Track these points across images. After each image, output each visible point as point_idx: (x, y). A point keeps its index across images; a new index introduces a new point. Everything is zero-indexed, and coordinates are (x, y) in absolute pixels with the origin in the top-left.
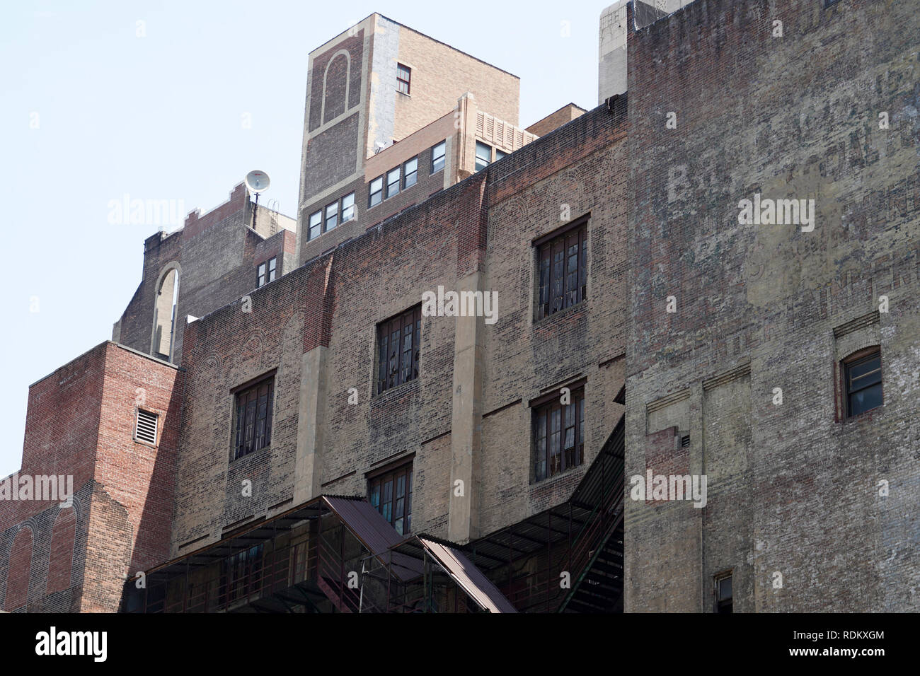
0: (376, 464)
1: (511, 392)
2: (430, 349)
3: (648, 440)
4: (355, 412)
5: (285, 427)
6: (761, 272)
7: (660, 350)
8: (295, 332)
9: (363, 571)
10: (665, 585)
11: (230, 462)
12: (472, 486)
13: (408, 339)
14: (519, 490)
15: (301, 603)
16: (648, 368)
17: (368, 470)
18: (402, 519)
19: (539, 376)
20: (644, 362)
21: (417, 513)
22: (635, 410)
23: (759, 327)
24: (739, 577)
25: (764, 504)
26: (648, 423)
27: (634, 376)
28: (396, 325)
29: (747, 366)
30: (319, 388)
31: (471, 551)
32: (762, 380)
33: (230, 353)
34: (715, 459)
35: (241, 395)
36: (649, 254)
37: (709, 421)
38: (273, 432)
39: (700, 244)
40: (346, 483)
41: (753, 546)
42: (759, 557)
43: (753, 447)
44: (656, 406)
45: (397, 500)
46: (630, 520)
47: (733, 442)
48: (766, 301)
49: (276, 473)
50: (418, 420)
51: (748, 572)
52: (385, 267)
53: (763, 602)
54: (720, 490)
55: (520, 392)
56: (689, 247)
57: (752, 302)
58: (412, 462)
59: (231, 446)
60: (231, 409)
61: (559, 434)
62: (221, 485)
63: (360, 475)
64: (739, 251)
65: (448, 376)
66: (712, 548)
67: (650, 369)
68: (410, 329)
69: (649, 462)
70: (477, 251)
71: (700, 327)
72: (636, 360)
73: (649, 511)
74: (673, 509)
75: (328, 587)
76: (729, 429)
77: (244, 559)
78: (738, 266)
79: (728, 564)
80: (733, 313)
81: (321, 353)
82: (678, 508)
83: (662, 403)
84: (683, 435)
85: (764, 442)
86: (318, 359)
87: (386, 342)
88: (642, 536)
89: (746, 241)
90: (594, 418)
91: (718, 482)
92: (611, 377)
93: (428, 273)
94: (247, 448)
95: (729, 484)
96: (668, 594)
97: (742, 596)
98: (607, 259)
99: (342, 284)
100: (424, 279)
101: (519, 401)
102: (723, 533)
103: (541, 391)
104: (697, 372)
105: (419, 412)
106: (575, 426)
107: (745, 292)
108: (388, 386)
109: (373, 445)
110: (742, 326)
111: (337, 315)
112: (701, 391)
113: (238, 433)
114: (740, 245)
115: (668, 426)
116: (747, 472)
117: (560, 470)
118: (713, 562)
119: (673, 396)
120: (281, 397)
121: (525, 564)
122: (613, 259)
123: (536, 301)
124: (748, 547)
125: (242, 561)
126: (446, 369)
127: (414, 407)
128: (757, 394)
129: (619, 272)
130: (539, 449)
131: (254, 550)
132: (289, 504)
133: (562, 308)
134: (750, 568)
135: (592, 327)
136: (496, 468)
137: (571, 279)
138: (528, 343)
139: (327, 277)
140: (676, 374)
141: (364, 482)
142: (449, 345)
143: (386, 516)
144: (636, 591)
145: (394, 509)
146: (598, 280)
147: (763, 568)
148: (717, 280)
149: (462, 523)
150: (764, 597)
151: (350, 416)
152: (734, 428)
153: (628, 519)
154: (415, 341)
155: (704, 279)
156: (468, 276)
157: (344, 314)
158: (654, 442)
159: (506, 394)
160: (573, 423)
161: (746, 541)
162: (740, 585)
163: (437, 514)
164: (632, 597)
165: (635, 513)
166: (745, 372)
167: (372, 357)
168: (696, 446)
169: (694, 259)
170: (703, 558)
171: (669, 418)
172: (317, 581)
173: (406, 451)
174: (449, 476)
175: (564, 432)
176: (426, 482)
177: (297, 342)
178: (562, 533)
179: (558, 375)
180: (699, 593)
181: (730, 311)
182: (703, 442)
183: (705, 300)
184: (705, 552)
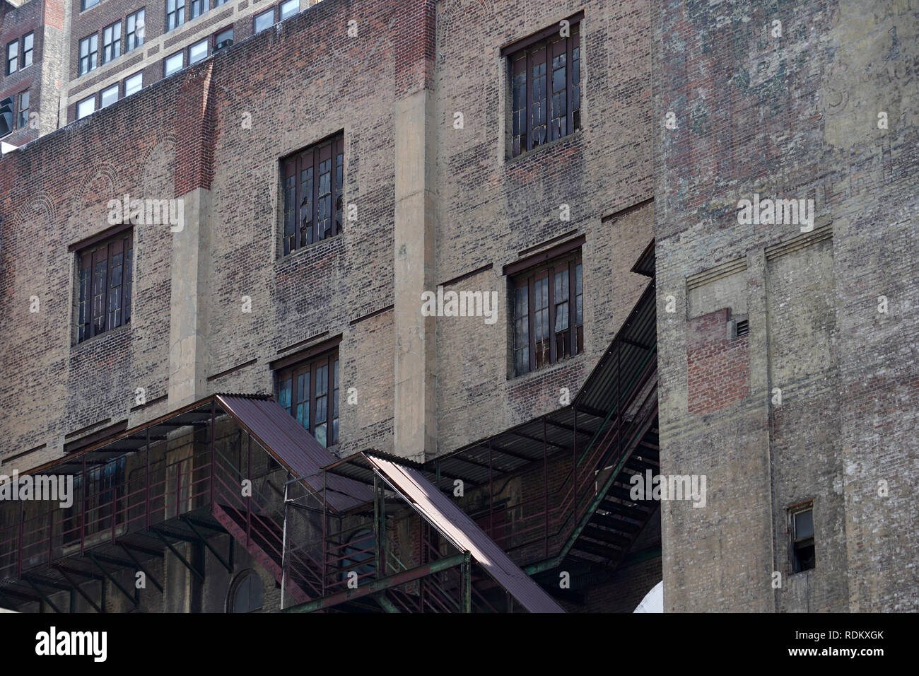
0: (285, 350)
1: (477, 253)
2: (359, 195)
3: (690, 326)
4: (252, 279)
5: (151, 298)
6: (843, 102)
7: (704, 206)
8: (160, 168)
9: (286, 499)
10: (720, 521)
11: (72, 346)
12: (425, 381)
13: (325, 180)
14: (492, 387)
15: (187, 539)
16: (687, 229)
17: (274, 359)
18: (325, 425)
19: (516, 233)
20: (682, 221)
21: (348, 418)
22: (671, 286)
23: (843, 176)
24: (822, 510)
25: (856, 413)
26: (688, 304)
27: (668, 240)
28: (308, 160)
29: (826, 228)
30: (199, 246)
31: (434, 472)
32: (849, 248)
33: (66, 195)
34: (785, 352)
35: (85, 254)
36: (683, 74)
37: (775, 302)
38: (133, 305)
39: (757, 62)
40: (243, 375)
41: (842, 469)
42: (850, 484)
43: (839, 337)
44: (700, 280)
45: (317, 399)
46: (667, 434)
47: (809, 330)
48: (852, 141)
49: (140, 362)
50: (344, 291)
51: (834, 504)
52: (288, 81)
53: (858, 544)
54: (793, 394)
55: (490, 254)
56: (741, 66)
57: (832, 142)
58: (338, 347)
59: (73, 324)
60: (71, 273)
61: (546, 312)
62: (61, 377)
63: (263, 365)
64: (812, 72)
65: (387, 232)
66: (783, 472)
67: (690, 231)
68: (325, 167)
69: (693, 356)
70: (423, 61)
71: (760, 174)
72: (669, 218)
73: (693, 421)
74: (728, 420)
75: (229, 519)
76: (804, 312)
77: (98, 478)
78: (812, 92)
79: (807, 492)
80: (805, 157)
81: (201, 198)
82: (735, 418)
83: (707, 277)
84: (739, 320)
85: (854, 330)
86: (197, 205)
87: (293, 183)
88: (685, 454)
89: (821, 59)
90: (596, 291)
91: (789, 384)
92: (620, 236)
93: (351, 89)
94: (96, 327)
95: (804, 387)
96: (724, 533)
97: (828, 536)
98: (609, 75)
99: (227, 103)
100: (346, 98)
101: (489, 267)
102: (799, 452)
103: (520, 254)
104: (757, 235)
105: (346, 279)
106: (569, 301)
107: (822, 128)
108: (298, 244)
109: (280, 324)
110: (819, 174)
111: (221, 147)
112: (763, 261)
113: (82, 306)
114: (813, 65)
115: (717, 308)
116: (829, 370)
117: (549, 360)
118: (786, 490)
119: (723, 267)
120: (143, 257)
121: (504, 488)
122: (618, 75)
123: (508, 131)
124: (835, 470)
125: (95, 481)
126: (383, 221)
127: (338, 273)
128: (842, 266)
129: (626, 94)
130: (519, 332)
131: (110, 468)
132: (160, 404)
133: (546, 141)
134: (838, 498)
135: (591, 167)
136: (458, 357)
137: (557, 102)
138: (499, 188)
139: (206, 92)
140: (727, 237)
141: (269, 375)
142: (385, 188)
143: (301, 419)
144: (678, 529)
145: (313, 411)
146: (597, 104)
147: (856, 499)
148: (781, 111)
149: (414, 432)
150: (860, 536)
151: (246, 285)
152: (810, 311)
153: (664, 431)
154: (336, 182)
155: (763, 111)
156: (410, 96)
157: (231, 144)
158: (698, 328)
159: (469, 257)
160: (566, 296)
161: (831, 462)
162: (824, 521)
163: (376, 418)
164: (674, 535)
165: (673, 424)
166: (824, 236)
167: (274, 204)
168: (758, 335)
169: (748, 82)
170: (772, 485)
171: (718, 295)
172: (211, 510)
173: (328, 332)
174: (393, 367)
175: (553, 308)
176: (359, 376)
177: (164, 182)
178: (556, 445)
179: (544, 232)
180: (767, 531)
181: (801, 153)
182: (768, 330)
183: (766, 138)
184: (774, 476)
